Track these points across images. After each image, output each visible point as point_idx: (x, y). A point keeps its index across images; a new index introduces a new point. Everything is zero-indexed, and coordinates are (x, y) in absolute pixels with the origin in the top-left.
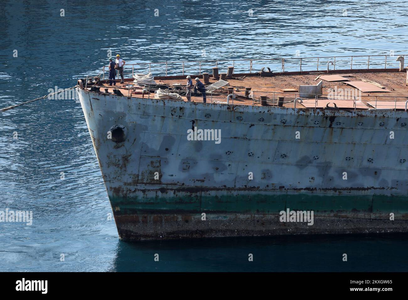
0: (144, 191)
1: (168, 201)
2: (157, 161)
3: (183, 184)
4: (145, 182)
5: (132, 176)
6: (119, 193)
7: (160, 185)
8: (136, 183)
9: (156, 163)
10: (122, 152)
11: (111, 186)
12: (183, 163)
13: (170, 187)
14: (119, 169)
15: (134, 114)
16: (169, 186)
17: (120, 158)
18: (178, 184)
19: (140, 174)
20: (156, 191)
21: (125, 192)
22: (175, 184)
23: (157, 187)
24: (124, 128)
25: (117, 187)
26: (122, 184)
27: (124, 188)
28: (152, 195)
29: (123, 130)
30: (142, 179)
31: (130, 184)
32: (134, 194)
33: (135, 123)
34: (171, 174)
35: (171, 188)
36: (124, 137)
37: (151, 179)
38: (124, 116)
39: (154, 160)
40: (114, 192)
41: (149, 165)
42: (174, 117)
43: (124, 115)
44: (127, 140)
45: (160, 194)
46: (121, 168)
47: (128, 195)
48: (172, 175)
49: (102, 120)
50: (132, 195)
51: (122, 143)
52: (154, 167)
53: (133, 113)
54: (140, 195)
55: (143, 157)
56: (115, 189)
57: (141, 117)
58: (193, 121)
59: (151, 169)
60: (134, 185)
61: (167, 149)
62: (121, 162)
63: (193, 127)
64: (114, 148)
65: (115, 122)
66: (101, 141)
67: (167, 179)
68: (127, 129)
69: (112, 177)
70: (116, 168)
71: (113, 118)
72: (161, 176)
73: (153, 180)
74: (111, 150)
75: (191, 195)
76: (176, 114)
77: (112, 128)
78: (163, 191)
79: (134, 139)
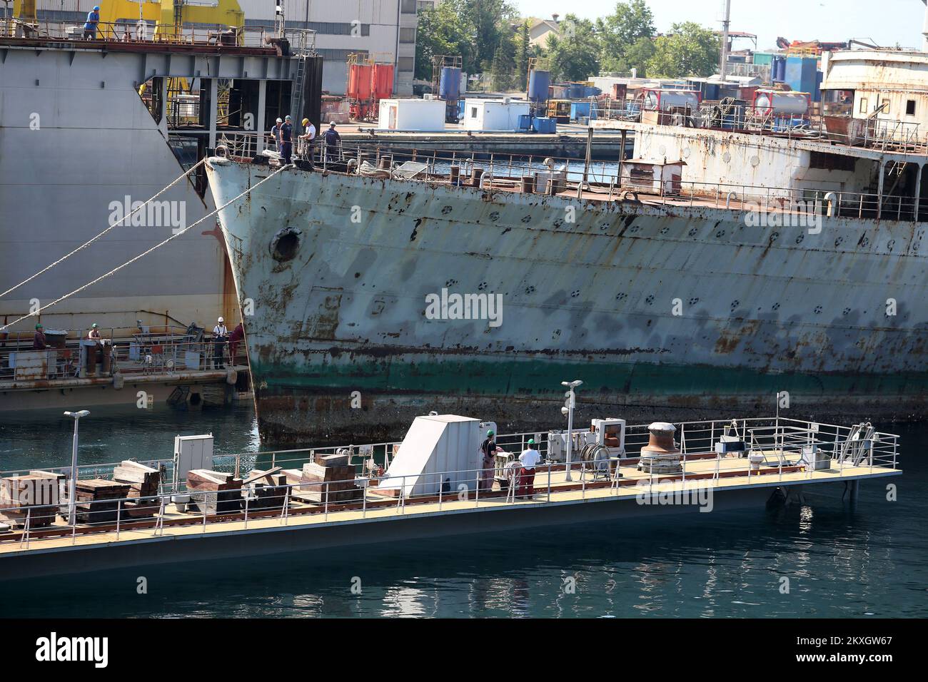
0: (306, 353)
1: (340, 372)
2: (336, 298)
3: (367, 341)
4: (310, 335)
5: (292, 325)
6: (268, 355)
7: (333, 343)
8: (296, 337)
9: (334, 301)
10: (284, 279)
11: (257, 343)
12: (376, 302)
13: (346, 346)
14: (275, 312)
15: (327, 206)
16: (345, 343)
17: (280, 291)
18: (360, 341)
19: (305, 322)
20: (324, 352)
21: (278, 354)
22: (355, 341)
23: (327, 346)
24: (301, 233)
25: (267, 346)
26: (275, 339)
27: (278, 346)
28: (317, 360)
29: (298, 236)
30: (307, 332)
31: (286, 340)
32: (291, 358)
33: (321, 223)
34: (352, 322)
35: (347, 347)
36: (297, 249)
37: (320, 331)
38: (306, 210)
39: (332, 295)
40: (261, 354)
41: (321, 305)
42: (392, 211)
43: (306, 207)
44: (298, 256)
45: (329, 357)
46: (277, 310)
47: (282, 360)
48: (353, 325)
49: (265, 218)
50: (287, 360)
51: (291, 261)
52: (329, 309)
53: (324, 203)
54: (300, 358)
55: (317, 288)
56: (263, 347)
57: (335, 213)
58: (419, 221)
59: (324, 312)
60: (293, 342)
61: (357, 275)
62: (279, 299)
63: (415, 233)
64: (272, 272)
65: (288, 221)
66: (254, 258)
67: (343, 331)
68: (305, 236)
69: (260, 325)
70: (269, 309)
71: (285, 214)
72: (336, 325)
73: (323, 332)
74: (267, 275)
75: (376, 361)
76: (397, 207)
77: (279, 233)
78: (335, 352)
79: (310, 255)
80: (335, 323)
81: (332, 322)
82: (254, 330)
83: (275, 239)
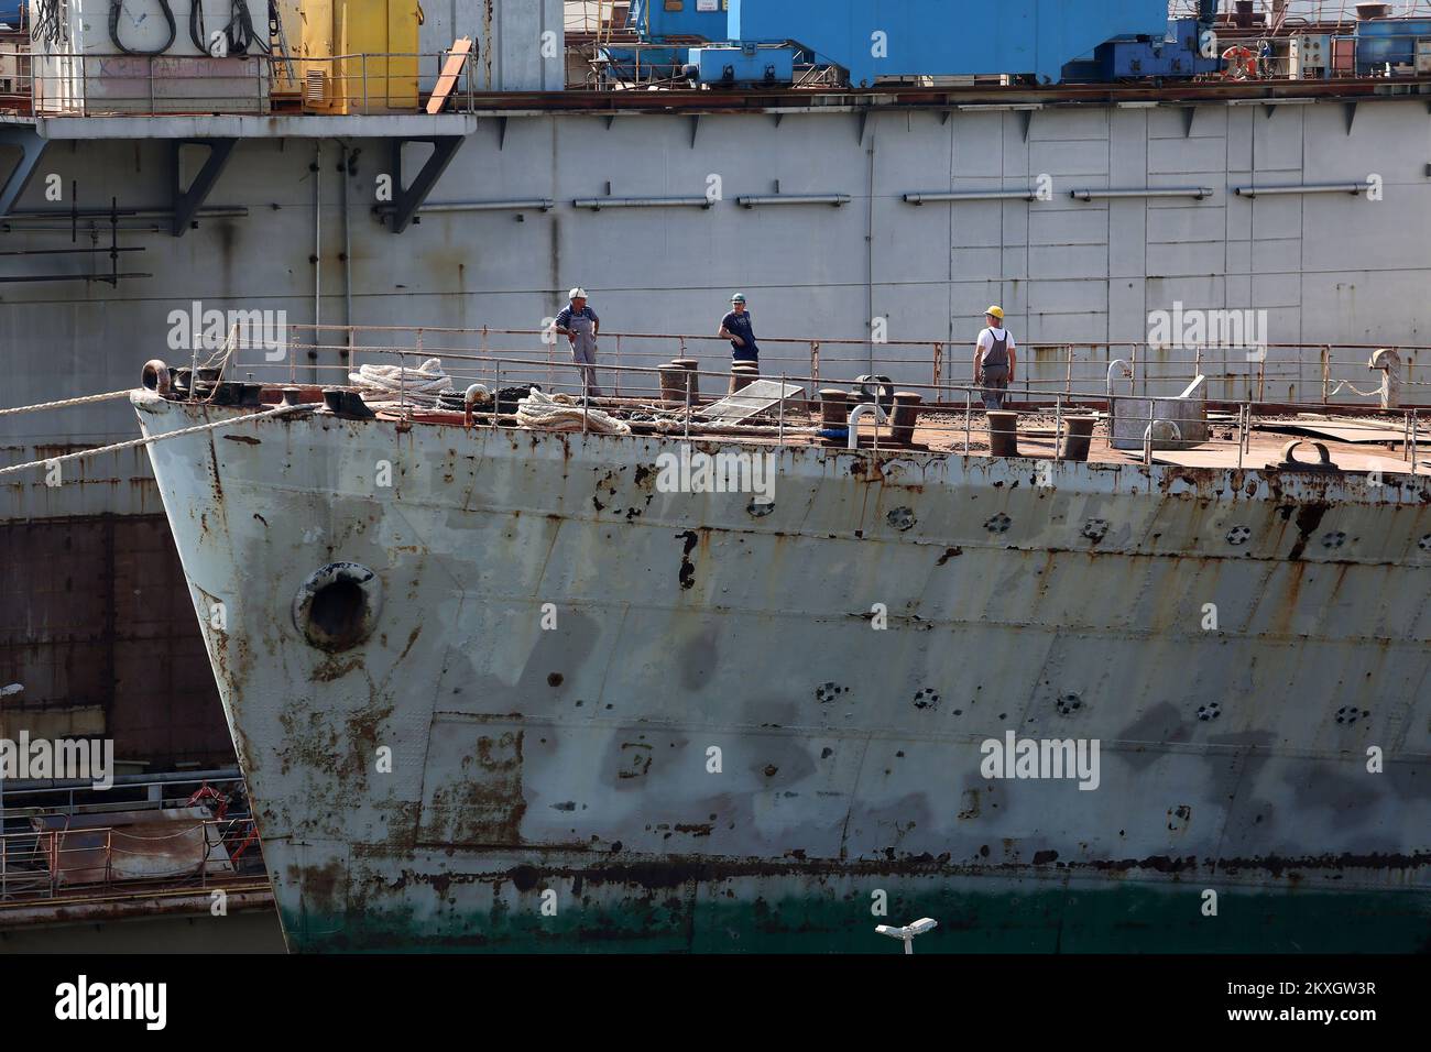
0: (441, 883)
1: (546, 928)
2: (507, 740)
3: (617, 847)
4: (448, 836)
5: (389, 813)
6: (329, 892)
7: (517, 854)
8: (407, 842)
9: (502, 746)
10: (348, 695)
11: (293, 863)
12: (624, 746)
13: (557, 861)
14: (335, 780)
15: (422, 505)
16: (553, 855)
17: (341, 726)
18: (596, 847)
19: (428, 801)
20: (497, 880)
21: (356, 889)
22: (582, 848)
23: (500, 863)
24: (368, 577)
25: (322, 868)
26: (343, 851)
27: (355, 868)
28: (473, 900)
29: (363, 586)
30: (437, 828)
31: (378, 851)
32: (399, 896)
33: (419, 550)
34: (565, 801)
35: (560, 866)
36: (368, 620)
37: (473, 827)
38: (371, 518)
39: (494, 732)
40: (306, 888)
41: (467, 759)
42: (606, 514)
43: (370, 512)
44: (376, 636)
45: (511, 894)
46: (342, 775)
47: (370, 904)
48: (570, 807)
49: (267, 541)
50: (386, 902)
51: (358, 650)
52: (492, 767)
53: (416, 500)
54: (425, 900)
55: (444, 717)
56: (311, 873)
57: (450, 524)
58: (691, 540)
59: (477, 774)
60: (399, 856)
61: (555, 680)
62: (343, 747)
63: (687, 569)
64: (313, 679)
65: (330, 548)
66: (257, 645)
67: (541, 822)
68: (385, 585)
69: (299, 815)
70: (317, 773)
71: (319, 531)
72: (520, 811)
73: (485, 828)
74: (301, 688)
75: (651, 897)
76: (617, 502)
77: (310, 580)
78: (529, 879)
79: (409, 633)
80: (516, 802)
81: (508, 801)
82: (282, 830)
83: (302, 595)
